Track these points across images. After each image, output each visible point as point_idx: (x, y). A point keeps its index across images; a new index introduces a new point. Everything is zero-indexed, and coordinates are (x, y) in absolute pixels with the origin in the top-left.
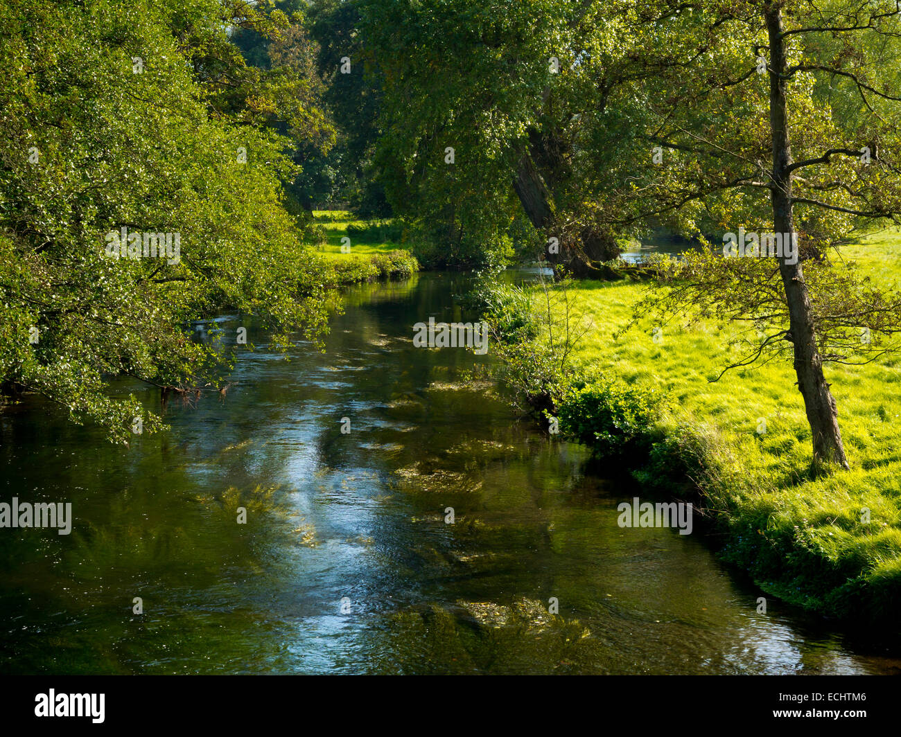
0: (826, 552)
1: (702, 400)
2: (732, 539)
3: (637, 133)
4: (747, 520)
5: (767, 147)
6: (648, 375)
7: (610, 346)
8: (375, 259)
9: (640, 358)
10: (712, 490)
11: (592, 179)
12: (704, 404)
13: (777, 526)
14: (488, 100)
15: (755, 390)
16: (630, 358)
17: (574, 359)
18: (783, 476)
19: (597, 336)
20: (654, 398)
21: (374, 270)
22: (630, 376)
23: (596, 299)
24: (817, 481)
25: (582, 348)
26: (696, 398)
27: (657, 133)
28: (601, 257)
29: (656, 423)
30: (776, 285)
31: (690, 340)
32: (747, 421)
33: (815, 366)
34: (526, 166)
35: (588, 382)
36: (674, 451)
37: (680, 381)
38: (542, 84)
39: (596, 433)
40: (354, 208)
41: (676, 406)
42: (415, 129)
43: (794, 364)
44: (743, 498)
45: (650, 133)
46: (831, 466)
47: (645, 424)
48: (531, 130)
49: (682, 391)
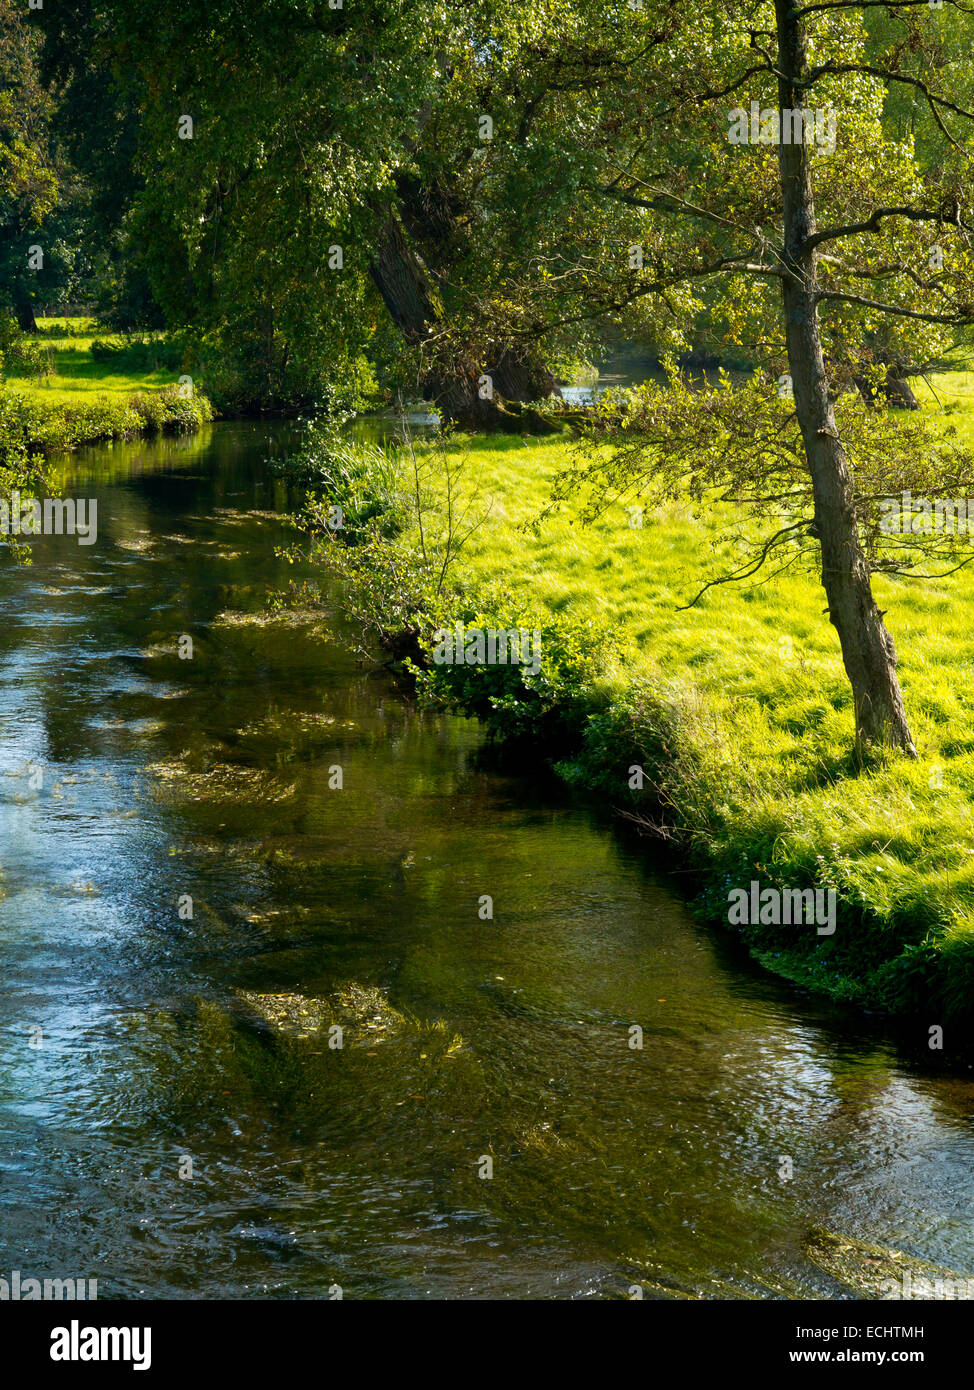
0: (871, 900)
1: (675, 640)
2: (716, 878)
3: (582, 181)
4: (740, 845)
5: (774, 204)
6: (587, 597)
7: (529, 547)
8: (136, 400)
9: (576, 568)
10: (683, 795)
11: (506, 259)
12: (679, 646)
13: (789, 856)
14: (324, 126)
15: (768, 621)
16: (560, 568)
17: (463, 571)
18: (804, 770)
19: (506, 530)
20: (593, 637)
21: (134, 419)
22: (556, 600)
23: (510, 467)
24: (860, 778)
25: (479, 552)
26: (665, 637)
27: (616, 182)
28: (523, 394)
29: (596, 680)
30: (795, 442)
31: (664, 537)
32: (749, 675)
33: (858, 581)
34: (393, 237)
35: (485, 611)
36: (623, 728)
37: (642, 607)
38: (416, 96)
39: (492, 699)
40: (104, 313)
41: (631, 650)
42: (199, 176)
43: (823, 577)
44: (735, 809)
45: (604, 180)
46: (886, 751)
47: (578, 681)
48: (400, 176)
49: (642, 625)
